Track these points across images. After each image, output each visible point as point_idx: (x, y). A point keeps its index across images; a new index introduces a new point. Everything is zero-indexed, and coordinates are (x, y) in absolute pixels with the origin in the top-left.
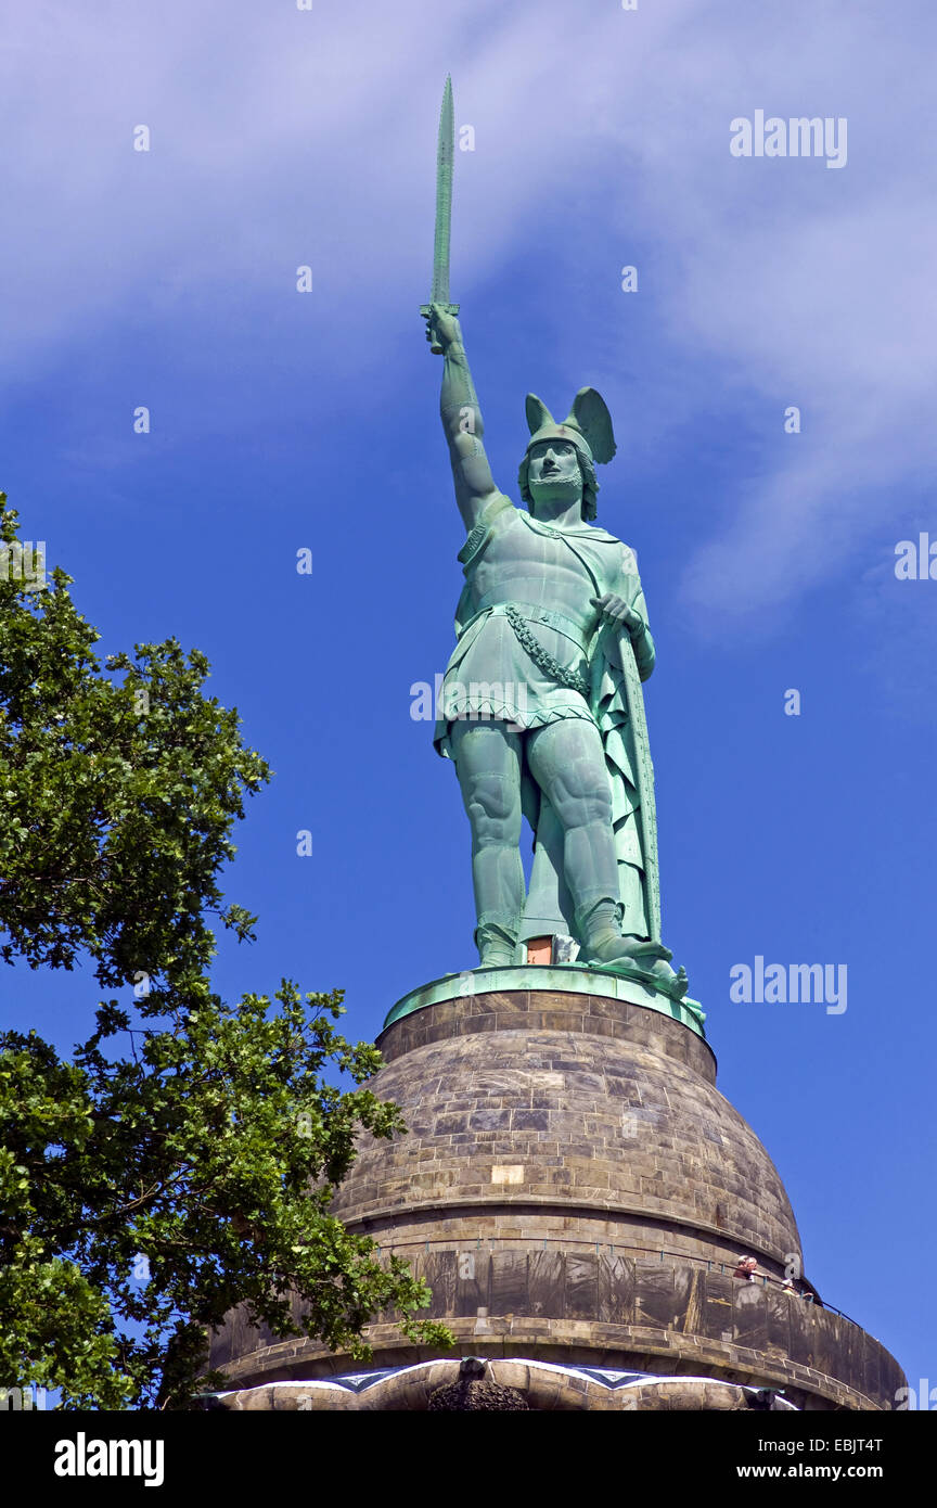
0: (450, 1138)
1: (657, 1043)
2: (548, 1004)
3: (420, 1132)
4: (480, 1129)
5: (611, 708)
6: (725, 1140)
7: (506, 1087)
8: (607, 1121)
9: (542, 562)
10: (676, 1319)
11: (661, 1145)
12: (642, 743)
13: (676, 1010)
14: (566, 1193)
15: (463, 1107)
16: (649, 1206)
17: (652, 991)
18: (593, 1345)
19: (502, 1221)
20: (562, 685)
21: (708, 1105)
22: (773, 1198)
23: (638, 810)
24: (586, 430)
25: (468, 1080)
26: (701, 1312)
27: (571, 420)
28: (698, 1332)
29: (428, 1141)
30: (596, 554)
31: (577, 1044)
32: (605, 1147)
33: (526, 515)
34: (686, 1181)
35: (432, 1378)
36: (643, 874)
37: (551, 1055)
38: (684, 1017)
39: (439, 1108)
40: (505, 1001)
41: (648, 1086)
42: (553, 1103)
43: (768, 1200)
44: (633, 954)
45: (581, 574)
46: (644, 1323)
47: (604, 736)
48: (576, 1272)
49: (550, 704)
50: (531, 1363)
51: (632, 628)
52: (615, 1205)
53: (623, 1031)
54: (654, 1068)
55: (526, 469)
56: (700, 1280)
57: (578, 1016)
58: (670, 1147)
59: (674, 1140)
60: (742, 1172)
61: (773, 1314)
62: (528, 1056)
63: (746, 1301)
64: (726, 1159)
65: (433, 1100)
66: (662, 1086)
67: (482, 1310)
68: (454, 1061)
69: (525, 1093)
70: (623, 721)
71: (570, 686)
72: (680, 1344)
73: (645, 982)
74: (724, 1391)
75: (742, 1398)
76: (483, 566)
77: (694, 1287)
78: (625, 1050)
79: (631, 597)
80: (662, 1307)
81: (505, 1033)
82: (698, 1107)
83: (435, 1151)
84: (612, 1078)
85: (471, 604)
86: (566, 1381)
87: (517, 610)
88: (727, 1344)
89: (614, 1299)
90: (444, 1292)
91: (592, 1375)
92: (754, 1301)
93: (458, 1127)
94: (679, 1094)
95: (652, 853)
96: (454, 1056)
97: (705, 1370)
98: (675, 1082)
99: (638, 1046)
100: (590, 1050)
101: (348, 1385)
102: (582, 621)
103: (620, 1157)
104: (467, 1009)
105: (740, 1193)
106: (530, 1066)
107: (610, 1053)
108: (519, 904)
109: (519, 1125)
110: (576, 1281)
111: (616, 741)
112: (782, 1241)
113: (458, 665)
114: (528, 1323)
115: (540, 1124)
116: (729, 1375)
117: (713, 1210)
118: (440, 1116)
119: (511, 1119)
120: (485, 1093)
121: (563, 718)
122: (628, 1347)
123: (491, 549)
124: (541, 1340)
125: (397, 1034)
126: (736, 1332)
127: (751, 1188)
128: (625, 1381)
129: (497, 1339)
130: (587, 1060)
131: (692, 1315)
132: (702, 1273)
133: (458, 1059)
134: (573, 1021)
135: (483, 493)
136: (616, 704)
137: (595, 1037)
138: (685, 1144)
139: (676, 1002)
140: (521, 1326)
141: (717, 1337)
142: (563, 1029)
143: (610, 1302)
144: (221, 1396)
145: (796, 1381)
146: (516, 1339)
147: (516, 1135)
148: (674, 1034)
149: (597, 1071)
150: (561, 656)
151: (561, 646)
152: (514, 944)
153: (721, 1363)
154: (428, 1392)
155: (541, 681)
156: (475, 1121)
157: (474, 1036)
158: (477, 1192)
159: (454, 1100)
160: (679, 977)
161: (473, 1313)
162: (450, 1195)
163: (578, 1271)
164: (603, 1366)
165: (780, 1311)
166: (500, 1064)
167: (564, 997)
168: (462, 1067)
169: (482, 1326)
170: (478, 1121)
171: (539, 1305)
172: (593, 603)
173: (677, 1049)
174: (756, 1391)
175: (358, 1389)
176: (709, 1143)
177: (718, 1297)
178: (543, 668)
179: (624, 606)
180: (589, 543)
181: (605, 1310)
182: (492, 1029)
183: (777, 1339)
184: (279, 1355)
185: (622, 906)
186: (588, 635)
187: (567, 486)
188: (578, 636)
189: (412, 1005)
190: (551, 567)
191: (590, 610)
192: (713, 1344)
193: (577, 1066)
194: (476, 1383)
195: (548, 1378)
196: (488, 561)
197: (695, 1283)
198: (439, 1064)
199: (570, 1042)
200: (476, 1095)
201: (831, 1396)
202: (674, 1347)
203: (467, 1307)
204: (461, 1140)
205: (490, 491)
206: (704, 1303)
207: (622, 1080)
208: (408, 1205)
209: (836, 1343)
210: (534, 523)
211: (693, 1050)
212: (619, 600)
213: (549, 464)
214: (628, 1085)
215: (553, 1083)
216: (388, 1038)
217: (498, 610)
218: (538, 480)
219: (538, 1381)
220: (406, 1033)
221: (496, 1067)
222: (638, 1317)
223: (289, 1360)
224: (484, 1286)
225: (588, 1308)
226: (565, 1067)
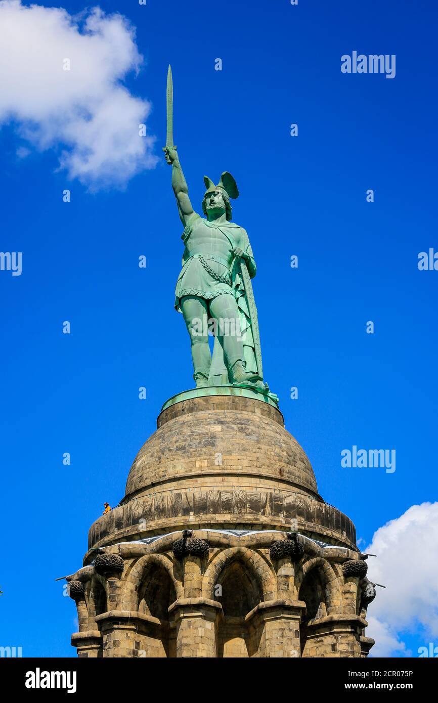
0: (180, 452)
1: (258, 411)
2: (217, 400)
3: (170, 450)
4: (191, 448)
5: (239, 289)
6: (283, 445)
7: (200, 432)
8: (237, 442)
9: (210, 237)
10: (262, 510)
11: (258, 448)
12: (252, 300)
13: (266, 399)
14: (223, 469)
15: (185, 440)
16: (255, 471)
17: (256, 392)
18: (231, 522)
19: (200, 480)
20: (221, 282)
21: (277, 432)
22: (302, 464)
23: (251, 326)
24: (226, 188)
25: (187, 431)
26: (272, 507)
27: (221, 184)
28: (270, 514)
29: (173, 454)
30: (231, 233)
31: (227, 414)
32: (237, 451)
33: (206, 220)
34: (268, 461)
35: (174, 538)
36: (254, 349)
37: (217, 419)
38: (270, 401)
39: (177, 441)
40: (200, 400)
41: (253, 428)
42: (217, 436)
43: (300, 465)
44: (249, 380)
45: (226, 241)
46: (250, 513)
47: (237, 300)
48: (224, 498)
49: (216, 290)
50: (209, 530)
51: (246, 259)
52: (241, 471)
53: (245, 407)
54: (256, 421)
55: (204, 203)
56: (271, 496)
57: (227, 403)
58: (262, 449)
59: (262, 446)
60: (290, 455)
61: (299, 505)
62: (208, 420)
63: (288, 502)
64: (283, 451)
65: (175, 439)
66: (259, 427)
67: (192, 513)
68: (182, 424)
69: (207, 433)
70: (244, 293)
71: (224, 282)
72: (263, 519)
73: (253, 389)
74: (279, 534)
75: (286, 537)
76: (189, 240)
77: (268, 499)
78: (245, 415)
79: (246, 247)
80: (256, 507)
81: (201, 412)
82: (272, 434)
83: (176, 457)
84: (239, 426)
85: (186, 255)
86: (222, 536)
87: (202, 256)
88: (281, 518)
89: (239, 505)
90: (177, 508)
91: (231, 532)
92: (291, 501)
93: (183, 448)
94: (265, 429)
95: (258, 341)
96: (182, 422)
97: (273, 528)
98: (264, 425)
99: (250, 413)
100: (232, 416)
101: (145, 542)
102: (227, 258)
103: (243, 454)
104: (187, 404)
105: (288, 463)
106: (209, 424)
107: (239, 416)
108: (209, 363)
109: (205, 446)
110: (224, 500)
111: (242, 301)
112: (306, 479)
113: (182, 276)
114: (209, 516)
115: (213, 445)
116: (282, 528)
117: (278, 470)
118: (177, 444)
119: (202, 443)
120: (193, 435)
121: (221, 294)
122: (244, 522)
123: (192, 235)
124: (212, 522)
125: (164, 415)
126: (285, 513)
127: (294, 461)
128: (244, 533)
129: (197, 523)
130: (231, 420)
131: (268, 509)
132: (271, 493)
133: (184, 423)
134: (226, 406)
135: (189, 214)
136: (241, 287)
137: (234, 411)
138: (267, 447)
139: (266, 396)
140: (206, 518)
141: (277, 515)
142: (222, 409)
143: (238, 507)
144: (101, 549)
145: (307, 529)
146: (203, 522)
147: (205, 449)
148: (264, 407)
149: (234, 423)
150: (219, 272)
151: (219, 268)
152: (208, 378)
153: (279, 524)
154: (172, 543)
155: (213, 281)
156: (189, 445)
157: (190, 414)
158: (191, 470)
159: (182, 438)
160: (266, 386)
161: (188, 514)
162: (181, 472)
163: (225, 496)
164: (235, 529)
165: (301, 504)
166: (198, 423)
167: (222, 397)
168: (185, 426)
169: (192, 519)
170: (190, 445)
171: (212, 509)
172: (230, 251)
173: (266, 413)
174: (290, 533)
175: (149, 543)
176: (277, 446)
177: (277, 501)
178: (213, 276)
179: (241, 251)
180: (228, 229)
181: (236, 509)
182: (196, 411)
183: (300, 514)
184: (122, 533)
185: (245, 362)
186: (230, 263)
187: (219, 209)
188: (226, 263)
189: (169, 404)
190: (214, 239)
191: (230, 254)
192: (276, 518)
193: (228, 422)
194: (188, 539)
195: (214, 535)
196: (191, 239)
197: (269, 497)
198: (177, 426)
199: (224, 413)
200: (190, 436)
201: (321, 532)
202: (261, 520)
203: (186, 512)
204: (185, 452)
205: (192, 212)
206: (272, 504)
207: (243, 426)
208: (167, 477)
209: (323, 514)
210: (208, 223)
211: (272, 412)
212: (239, 249)
213: (212, 201)
214: (246, 428)
215: (217, 429)
216: (161, 417)
217: (196, 256)
218: (209, 207)
219: (212, 536)
220: (167, 415)
221: (196, 425)
222: (248, 511)
223: (125, 535)
224: (191, 504)
225: (229, 509)
226: (222, 423)
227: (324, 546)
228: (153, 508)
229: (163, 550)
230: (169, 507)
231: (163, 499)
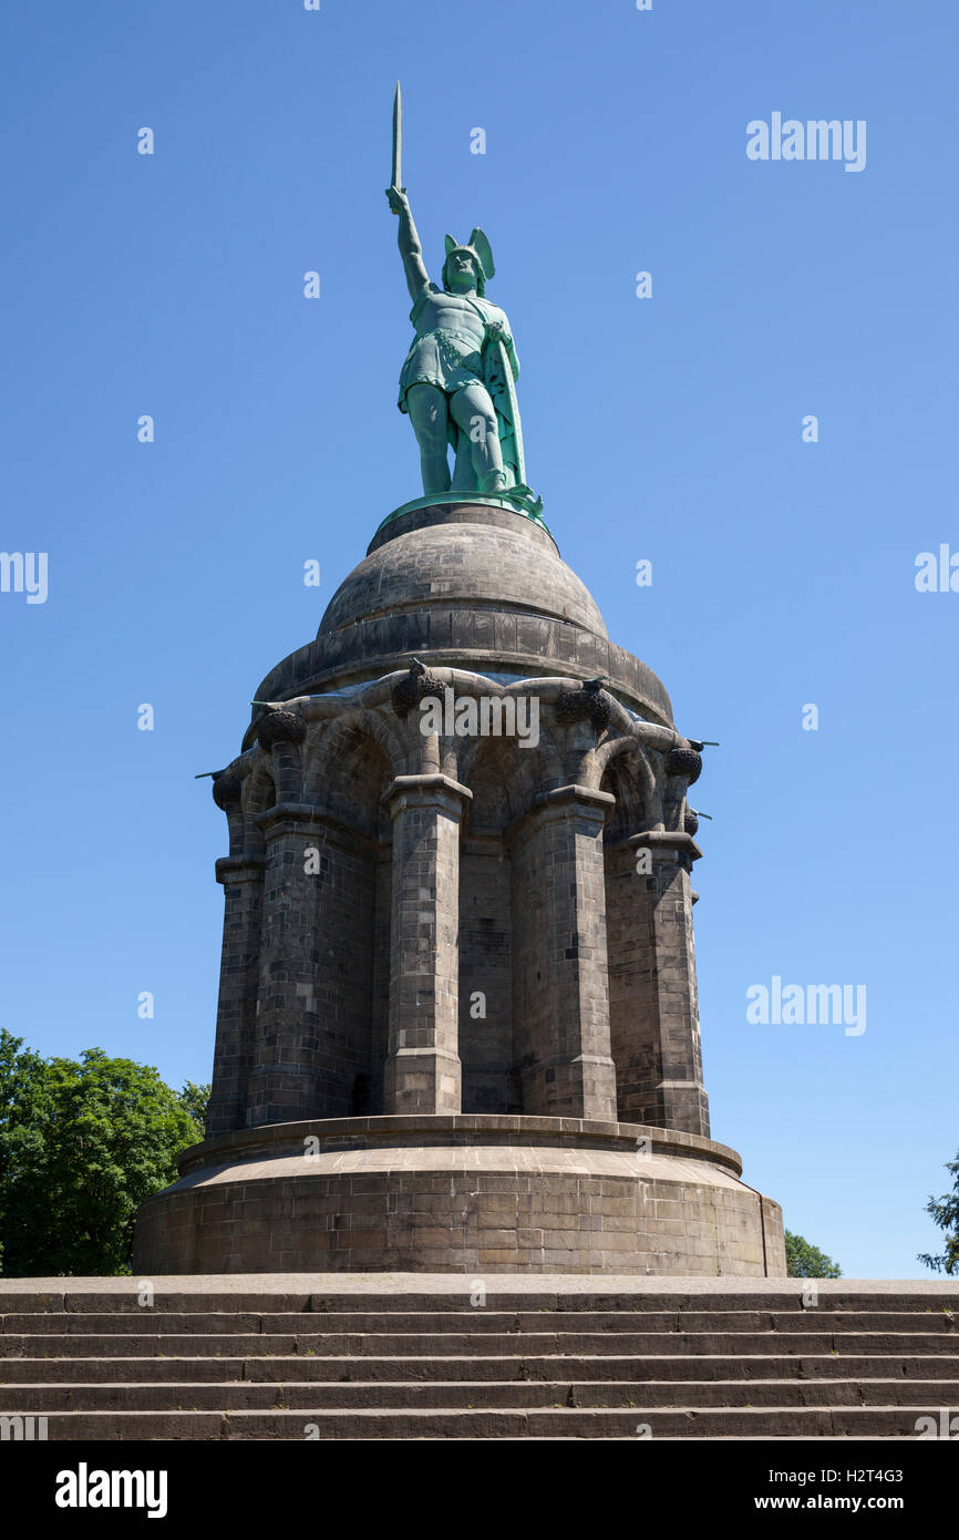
0: (405, 573)
1: (527, 533)
3: (388, 571)
4: (423, 566)
6: (566, 577)
7: (438, 544)
8: (498, 560)
9: (455, 309)
10: (542, 649)
11: (531, 572)
14: (475, 594)
15: (413, 557)
18: (492, 659)
20: (468, 371)
23: (513, 435)
25: (416, 544)
26: (557, 646)
28: (555, 656)
29: (393, 575)
34: (546, 592)
36: (517, 467)
37: (465, 530)
39: (399, 559)
40: (437, 510)
41: (521, 545)
42: (466, 550)
45: (477, 315)
46: (523, 649)
47: (493, 397)
50: (454, 670)
56: (556, 631)
57: (480, 515)
59: (538, 571)
61: (599, 649)
62: (451, 531)
63: (583, 642)
64: (568, 586)
67: (424, 646)
69: (450, 547)
70: (503, 388)
71: (473, 371)
72: (544, 661)
73: (519, 503)
74: (571, 683)
75: (580, 684)
77: (552, 634)
78: (507, 532)
80: (533, 641)
81: (438, 526)
84: (500, 540)
87: (442, 332)
88: (572, 662)
89: (504, 637)
90: (401, 638)
91: (489, 677)
92: (588, 642)
93: (410, 566)
94: (540, 553)
97: (562, 674)
99: (515, 533)
100: (487, 529)
102: (478, 339)
103: (507, 578)
105: (577, 603)
106: (453, 535)
107: (499, 531)
109: (446, 562)
110: (480, 627)
111: (500, 399)
113: (409, 361)
114: (453, 650)
115: (459, 561)
116: (575, 676)
117: (562, 608)
118: (400, 562)
119: (442, 560)
120: (426, 550)
121: (469, 384)
122: (514, 663)
124: (459, 658)
126: (578, 657)
127: (584, 603)
128: (512, 680)
129: (433, 658)
130: (486, 533)
131: (551, 646)
134: (478, 518)
136: (499, 381)
137: (490, 526)
138: (544, 573)
140: (448, 654)
141: (567, 660)
142: (472, 522)
143: (502, 639)
145: (614, 686)
146: (444, 658)
147: (445, 567)
149: (491, 536)
153: (570, 671)
156: (420, 562)
158: (422, 596)
159: (408, 554)
161: (419, 648)
163: (482, 622)
164: (497, 672)
165: (603, 649)
166: (435, 535)
168: (413, 539)
169: (425, 654)
170: (422, 561)
171: (458, 641)
177: (567, 637)
183: (601, 664)
185: (505, 476)
190: (459, 311)
191: (482, 332)
192: (564, 663)
193: (482, 535)
194: (420, 677)
195: (463, 677)
197: (553, 630)
200: (421, 550)
202: (541, 662)
203: (416, 645)
204: (412, 572)
205: (425, 281)
206: (558, 641)
207: (506, 541)
208: (382, 607)
209: (635, 672)
213: (458, 263)
214: (510, 544)
215: (465, 541)
217: (431, 334)
219: (459, 679)
221: (433, 537)
222: (519, 647)
224: (425, 632)
225: (488, 643)
226: (473, 534)
227: (637, 720)
228: (359, 641)
229: (372, 701)
230: (387, 637)
231: (376, 627)
